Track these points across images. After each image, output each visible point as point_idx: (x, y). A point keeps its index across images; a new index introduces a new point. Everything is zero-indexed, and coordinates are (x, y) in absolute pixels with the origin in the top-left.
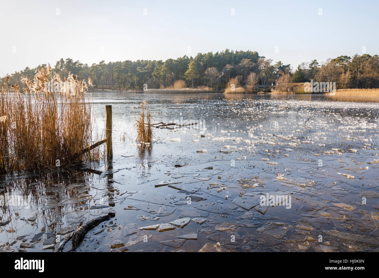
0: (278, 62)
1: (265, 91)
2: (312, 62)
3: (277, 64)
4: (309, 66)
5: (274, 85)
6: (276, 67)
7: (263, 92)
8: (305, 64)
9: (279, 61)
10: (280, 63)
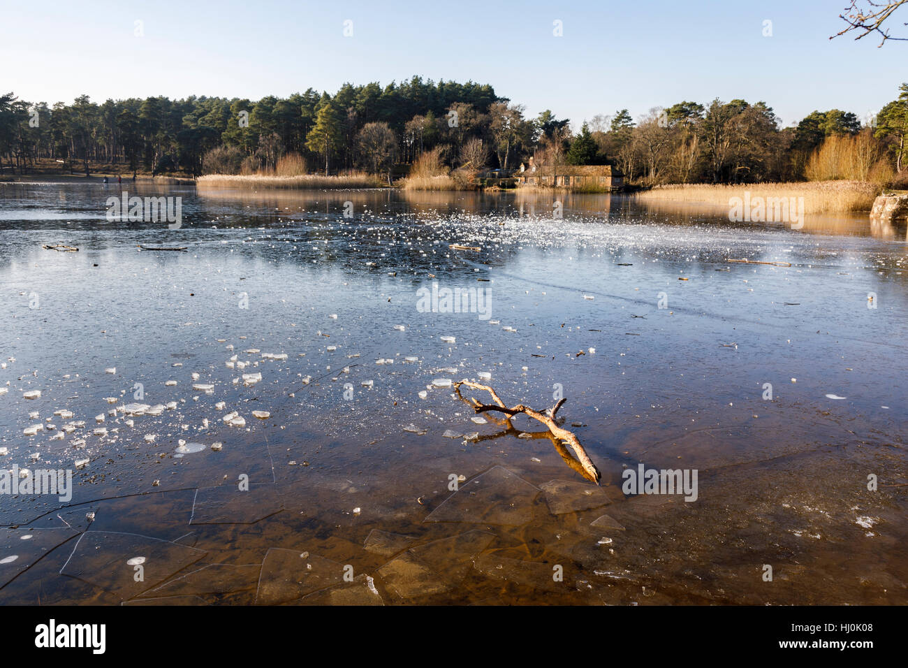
0: (544, 113)
1: (503, 186)
2: (618, 115)
3: (540, 116)
4: (610, 124)
5: (525, 170)
6: (538, 124)
7: (498, 189)
8: (603, 118)
9: (545, 111)
10: (549, 116)
